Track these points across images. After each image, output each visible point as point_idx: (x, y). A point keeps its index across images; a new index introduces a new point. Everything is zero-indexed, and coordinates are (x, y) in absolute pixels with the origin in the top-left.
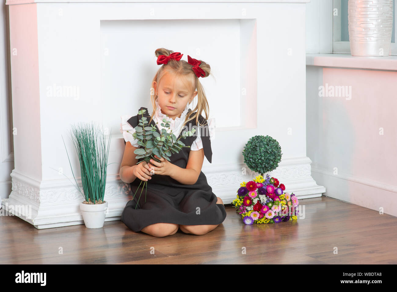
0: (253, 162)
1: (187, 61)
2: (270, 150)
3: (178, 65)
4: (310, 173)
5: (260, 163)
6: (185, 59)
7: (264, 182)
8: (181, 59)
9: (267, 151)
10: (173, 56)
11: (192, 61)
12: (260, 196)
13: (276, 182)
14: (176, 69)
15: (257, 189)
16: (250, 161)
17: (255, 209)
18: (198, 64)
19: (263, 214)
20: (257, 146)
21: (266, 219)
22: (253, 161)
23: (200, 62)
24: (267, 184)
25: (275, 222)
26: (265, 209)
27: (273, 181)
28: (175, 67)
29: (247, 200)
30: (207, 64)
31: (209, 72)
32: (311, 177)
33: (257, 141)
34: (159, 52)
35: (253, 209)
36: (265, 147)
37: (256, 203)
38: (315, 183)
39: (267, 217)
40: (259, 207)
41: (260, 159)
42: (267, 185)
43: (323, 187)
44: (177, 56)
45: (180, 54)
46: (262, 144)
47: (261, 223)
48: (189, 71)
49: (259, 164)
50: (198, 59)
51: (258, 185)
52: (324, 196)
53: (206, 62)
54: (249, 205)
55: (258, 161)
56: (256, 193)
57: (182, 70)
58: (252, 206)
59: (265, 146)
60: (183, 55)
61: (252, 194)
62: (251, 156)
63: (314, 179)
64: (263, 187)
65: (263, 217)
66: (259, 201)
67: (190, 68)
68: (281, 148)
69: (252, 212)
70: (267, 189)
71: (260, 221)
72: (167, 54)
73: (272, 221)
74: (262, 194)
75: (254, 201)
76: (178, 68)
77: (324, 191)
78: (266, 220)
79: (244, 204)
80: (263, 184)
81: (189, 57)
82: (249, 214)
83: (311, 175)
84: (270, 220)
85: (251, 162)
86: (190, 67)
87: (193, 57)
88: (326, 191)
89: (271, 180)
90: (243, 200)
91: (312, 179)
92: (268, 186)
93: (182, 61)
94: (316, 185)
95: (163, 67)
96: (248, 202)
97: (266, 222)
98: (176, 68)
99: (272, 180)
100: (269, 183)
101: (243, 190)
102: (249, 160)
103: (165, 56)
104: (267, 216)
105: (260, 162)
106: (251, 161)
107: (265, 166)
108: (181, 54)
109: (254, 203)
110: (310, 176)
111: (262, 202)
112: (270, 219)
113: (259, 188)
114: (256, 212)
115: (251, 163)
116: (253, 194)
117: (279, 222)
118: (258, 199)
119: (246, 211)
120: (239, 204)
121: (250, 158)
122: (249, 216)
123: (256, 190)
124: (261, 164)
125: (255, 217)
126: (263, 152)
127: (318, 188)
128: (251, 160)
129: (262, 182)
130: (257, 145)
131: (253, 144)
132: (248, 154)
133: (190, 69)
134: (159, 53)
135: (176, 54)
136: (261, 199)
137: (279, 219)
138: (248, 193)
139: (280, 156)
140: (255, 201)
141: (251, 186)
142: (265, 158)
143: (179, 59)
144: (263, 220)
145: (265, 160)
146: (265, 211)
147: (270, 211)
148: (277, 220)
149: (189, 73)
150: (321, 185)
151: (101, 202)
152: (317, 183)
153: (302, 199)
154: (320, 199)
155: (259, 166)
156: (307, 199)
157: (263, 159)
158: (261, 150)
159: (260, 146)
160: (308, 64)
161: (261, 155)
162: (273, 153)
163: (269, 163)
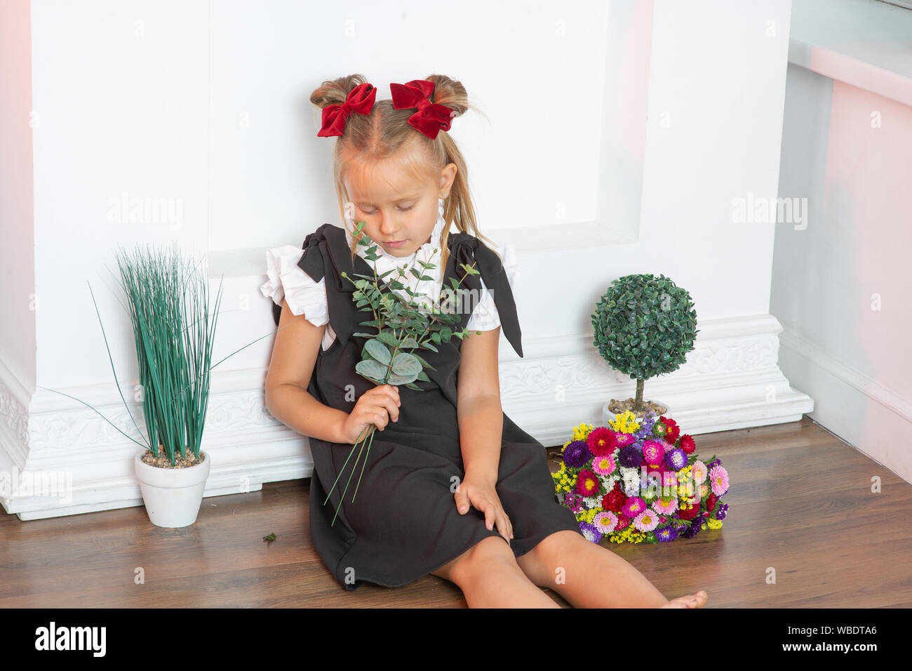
0: (616, 351)
2: (665, 323)
4: (776, 359)
5: (636, 356)
7: (637, 432)
9: (657, 327)
10: (352, 102)
12: (623, 469)
13: (670, 430)
15: (617, 451)
16: (610, 346)
17: (607, 506)
18: (427, 94)
19: (627, 519)
20: (630, 310)
21: (636, 531)
22: (618, 349)
24: (645, 437)
25: (659, 539)
26: (634, 508)
27: (660, 431)
29: (586, 481)
31: (464, 104)
32: (778, 369)
33: (632, 296)
35: (600, 505)
36: (651, 313)
37: (612, 488)
38: (786, 385)
39: (638, 528)
40: (618, 502)
41: (636, 346)
42: (645, 439)
43: (808, 397)
46: (643, 305)
47: (621, 542)
49: (633, 358)
51: (621, 439)
52: (807, 419)
54: (593, 494)
55: (630, 350)
56: (611, 463)
58: (600, 498)
59: (653, 311)
61: (601, 464)
62: (613, 335)
63: (784, 374)
64: (635, 445)
65: (626, 527)
66: (619, 485)
68: (697, 314)
69: (598, 512)
70: (643, 451)
71: (617, 537)
73: (651, 538)
74: (629, 465)
75: (605, 485)
77: (808, 409)
78: (635, 535)
79: (579, 489)
80: (633, 435)
82: (588, 517)
83: (777, 364)
84: (645, 536)
85: (610, 350)
88: (815, 408)
89: (655, 428)
90: (575, 476)
91: (781, 373)
92: (648, 442)
94: (789, 389)
96: (589, 484)
97: (635, 539)
99: (659, 427)
100: (651, 433)
101: (577, 452)
102: (606, 344)
104: (638, 523)
105: (635, 353)
106: (613, 348)
107: (649, 365)
109: (605, 490)
110: (775, 365)
111: (627, 487)
112: (646, 533)
113: (622, 446)
114: (610, 512)
115: (611, 353)
116: (604, 465)
117: (669, 540)
118: (617, 478)
119: (581, 508)
120: (566, 488)
121: (609, 339)
122: (589, 521)
123: (613, 455)
124: (639, 357)
125: (606, 525)
126: (646, 329)
127: (793, 402)
128: (612, 343)
129: (631, 431)
130: (630, 307)
131: (621, 300)
132: (606, 327)
136: (626, 479)
137: (671, 533)
138: (589, 462)
139: (692, 336)
140: (609, 485)
141: (601, 442)
142: (649, 345)
144: (626, 534)
145: (649, 350)
146: (634, 512)
147: (648, 511)
148: (666, 534)
150: (804, 391)
151: (193, 459)
152: (792, 385)
153: (748, 429)
154: (798, 427)
155: (633, 363)
156: (759, 431)
157: (644, 345)
158: (639, 321)
159: (639, 311)
160: (794, 61)
161: (638, 337)
162: (672, 330)
163: (659, 357)
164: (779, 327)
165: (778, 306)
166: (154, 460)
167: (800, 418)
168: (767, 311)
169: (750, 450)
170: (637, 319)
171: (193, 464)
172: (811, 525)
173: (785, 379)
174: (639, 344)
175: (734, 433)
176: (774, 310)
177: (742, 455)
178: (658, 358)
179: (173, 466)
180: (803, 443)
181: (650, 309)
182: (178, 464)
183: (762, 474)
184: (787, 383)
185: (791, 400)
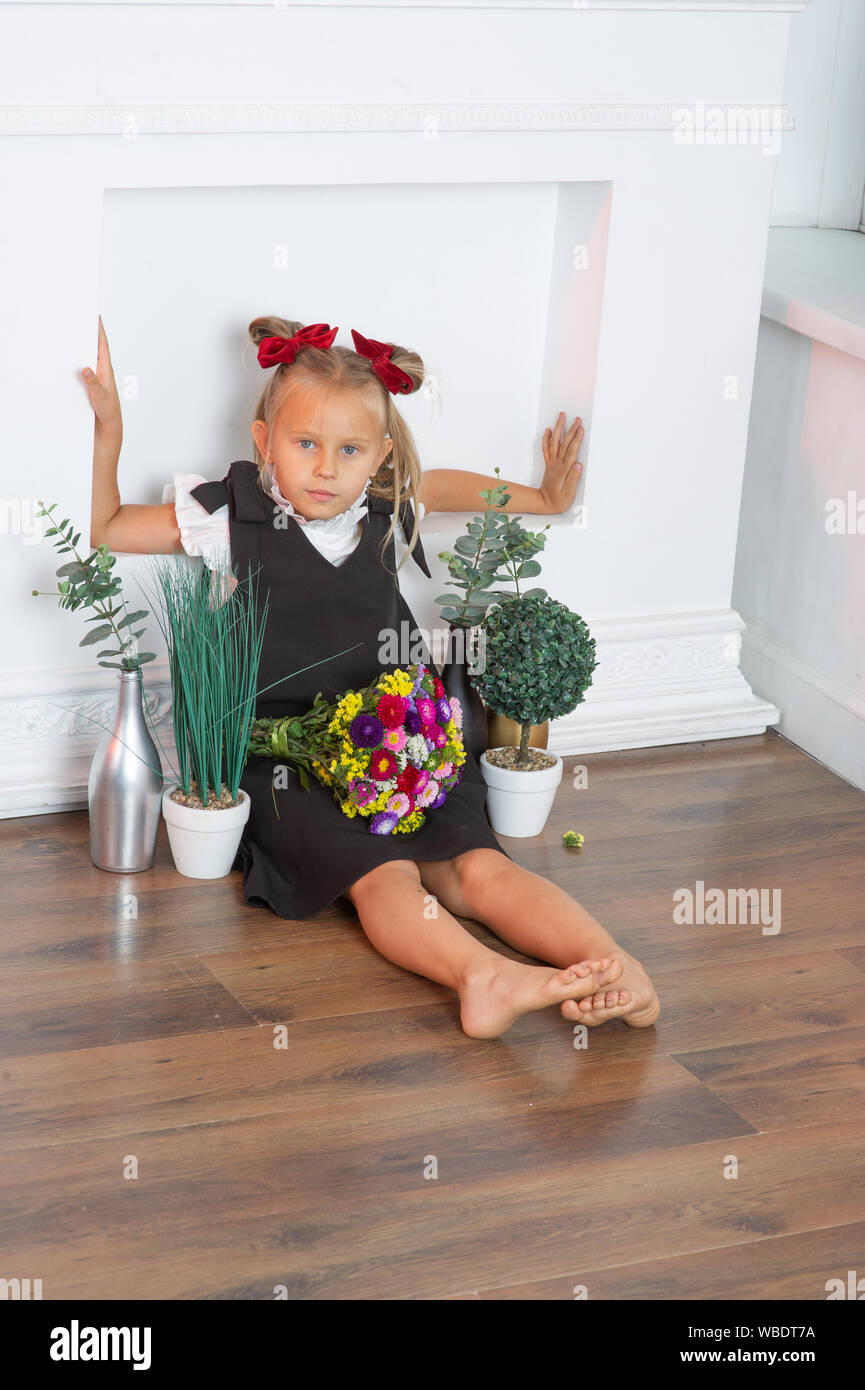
0: (508, 692)
1: (352, 347)
2: (566, 657)
3: (330, 359)
4: (737, 661)
5: (532, 698)
6: (344, 341)
8: (333, 345)
9: (557, 662)
10: (305, 337)
11: (367, 348)
14: (326, 374)
16: (500, 688)
18: (386, 354)
20: (524, 643)
22: (510, 690)
23: (390, 351)
28: (321, 368)
30: (410, 351)
31: (418, 375)
32: (740, 672)
33: (526, 625)
34: (261, 329)
36: (550, 645)
38: (747, 691)
41: (534, 687)
43: (773, 706)
44: (321, 335)
45: (325, 327)
46: (538, 636)
48: (365, 376)
49: (528, 700)
50: (383, 339)
52: (771, 732)
53: (405, 348)
55: (526, 691)
57: (343, 374)
59: (552, 642)
60: (336, 329)
62: (504, 675)
63: (746, 679)
67: (367, 366)
72: (286, 332)
76: (330, 368)
77: (773, 720)
81: (356, 336)
83: (739, 667)
85: (500, 693)
86: (367, 363)
87: (367, 335)
88: (781, 720)
91: (742, 677)
93: (339, 350)
94: (751, 697)
95: (282, 372)
98: (325, 370)
102: (493, 685)
103: (283, 340)
105: (532, 694)
106: (503, 690)
107: (547, 708)
108: (331, 329)
110: (736, 668)
115: (501, 696)
121: (500, 680)
124: (535, 700)
126: (545, 665)
127: (756, 712)
128: (503, 685)
130: (523, 639)
133: (367, 370)
134: (262, 331)
135: (315, 330)
139: (590, 670)
142: (548, 684)
143: (327, 342)
145: (548, 690)
149: (365, 382)
150: (770, 701)
151: (230, 800)
152: (754, 692)
153: (703, 743)
154: (761, 741)
155: (528, 707)
156: (717, 744)
157: (543, 685)
158: (538, 656)
159: (535, 644)
160: (768, 315)
161: (536, 674)
162: (574, 665)
163: (557, 698)
164: (742, 625)
165: (741, 600)
166: (184, 798)
167: (764, 730)
168: (729, 607)
169: (706, 767)
170: (534, 653)
171: (228, 806)
172: (775, 855)
173: (746, 683)
174: (538, 683)
175: (687, 746)
176: (738, 604)
177: (696, 773)
178: (556, 700)
179: (205, 806)
180: (766, 760)
181: (548, 642)
182: (211, 805)
183: (718, 796)
184: (750, 689)
185: (751, 709)
